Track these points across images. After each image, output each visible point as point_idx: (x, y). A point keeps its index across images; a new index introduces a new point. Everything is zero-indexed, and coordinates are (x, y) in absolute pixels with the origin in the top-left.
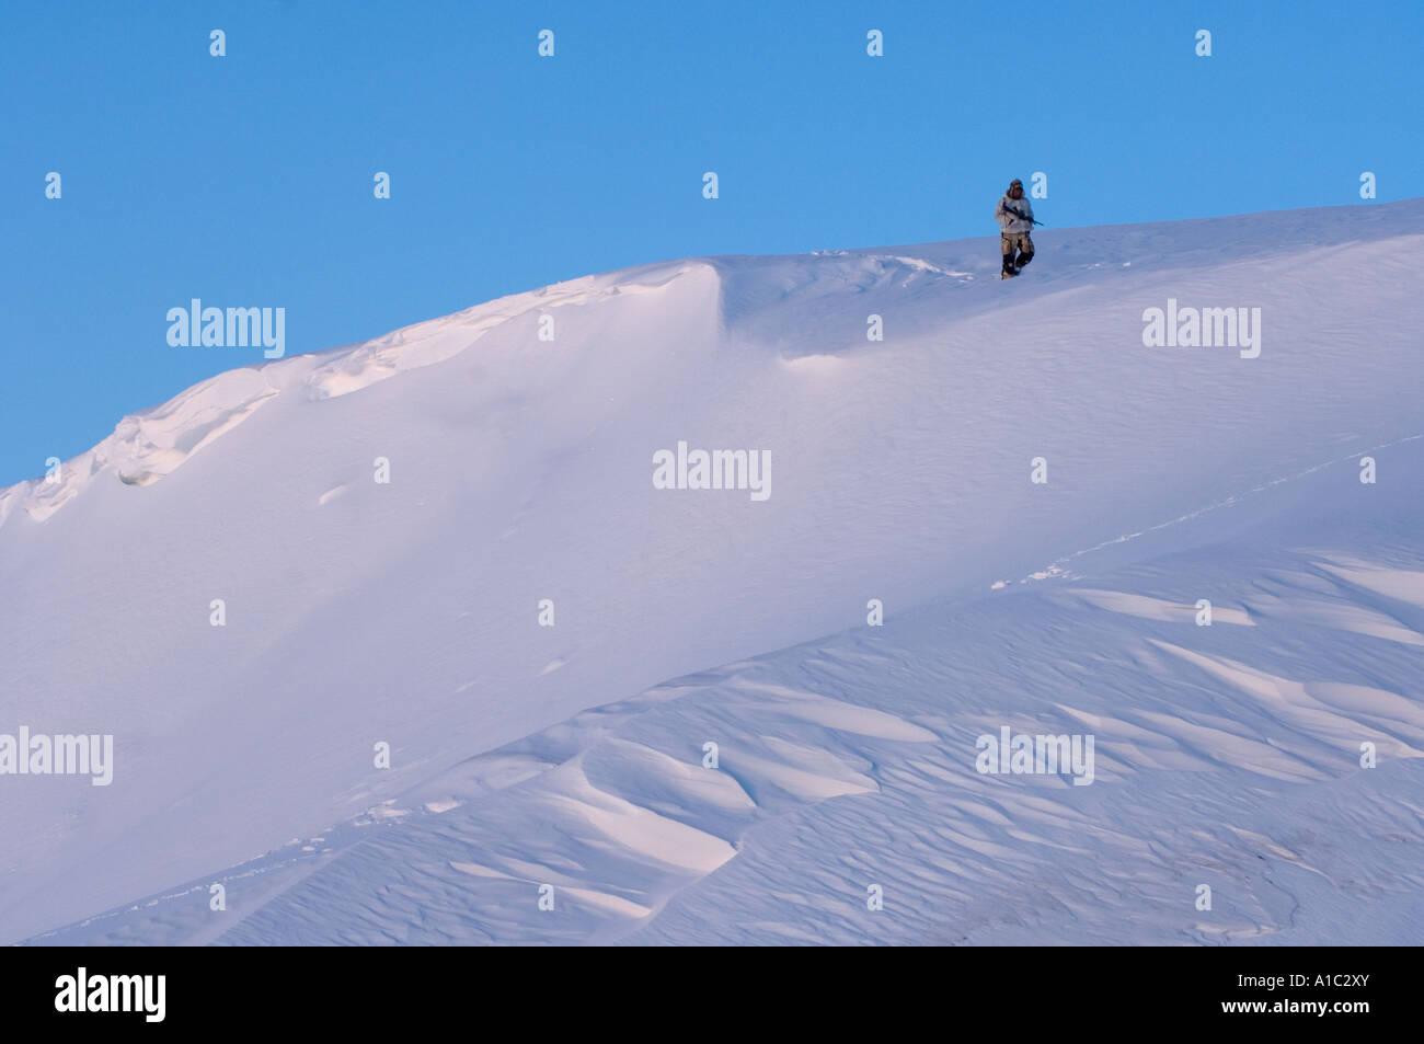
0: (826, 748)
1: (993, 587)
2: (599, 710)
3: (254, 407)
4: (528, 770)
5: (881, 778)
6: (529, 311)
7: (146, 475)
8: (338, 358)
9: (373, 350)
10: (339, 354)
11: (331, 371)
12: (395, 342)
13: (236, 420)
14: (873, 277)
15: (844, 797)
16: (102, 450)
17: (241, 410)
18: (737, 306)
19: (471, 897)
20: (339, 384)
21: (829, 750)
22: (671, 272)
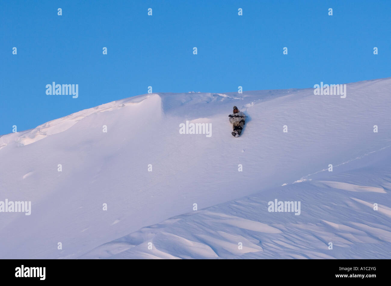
0: (242, 235)
1: (282, 185)
5: (263, 246)
6: (93, 114)
8: (27, 133)
9: (39, 129)
10: (26, 132)
11: (24, 137)
12: (46, 126)
14: (211, 99)
18: (167, 107)
20: (27, 141)
22: (143, 98)
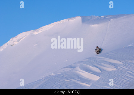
3: (26, 36)
4: (70, 69)
6: (58, 24)
7: (14, 45)
9: (40, 29)
11: (35, 32)
12: (42, 28)
13: (24, 38)
14: (98, 18)
16: (8, 42)
17: (24, 37)
18: (83, 21)
22: (75, 18)
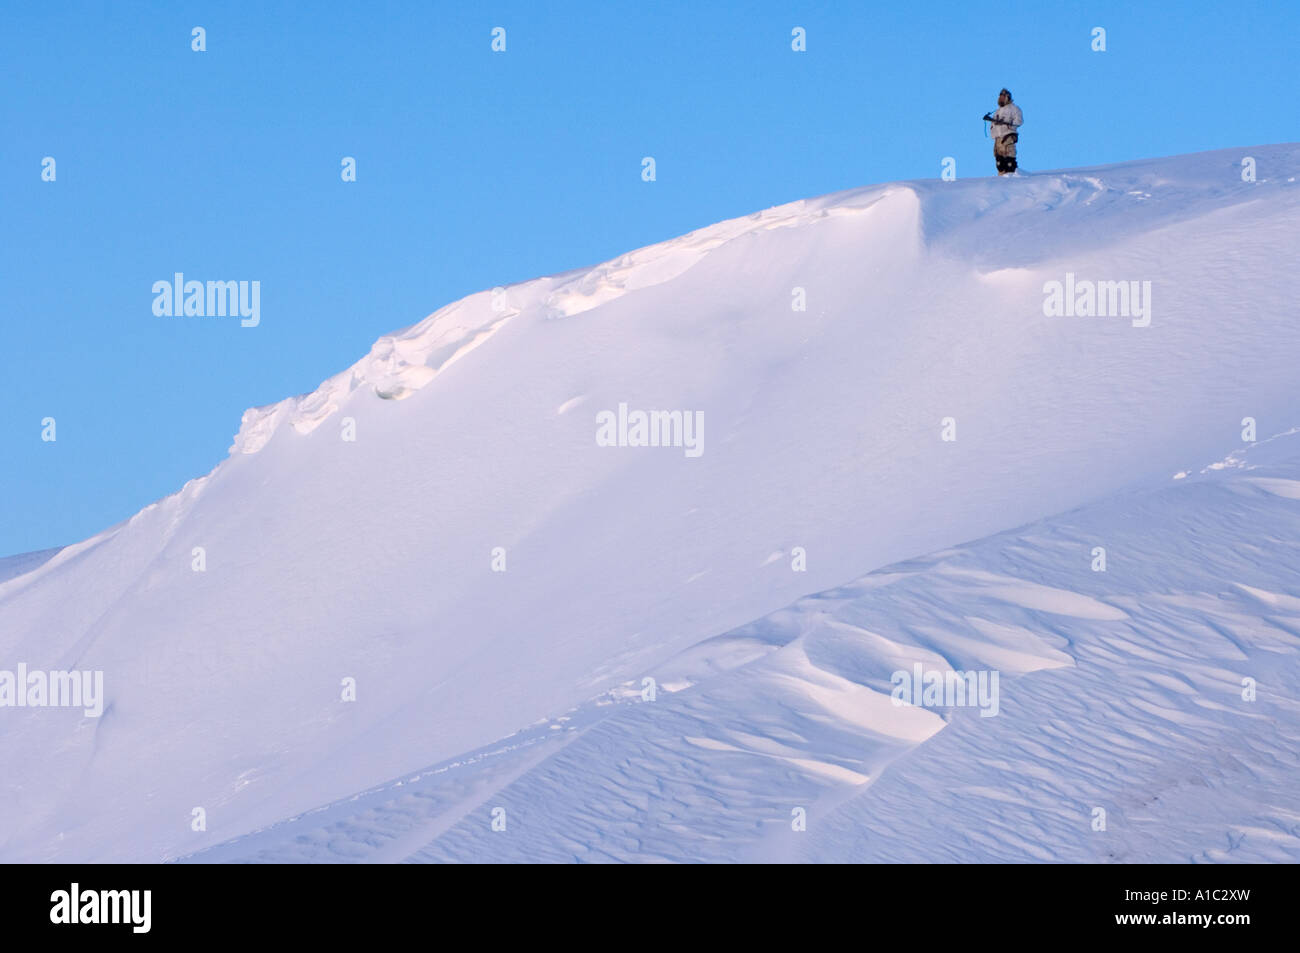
0: (1026, 627)
1: (1176, 477)
2: (817, 596)
3: (498, 326)
4: (752, 652)
5: (1076, 653)
6: (746, 234)
7: (400, 390)
8: (573, 281)
9: (605, 272)
10: (572, 276)
11: (567, 292)
12: (623, 265)
13: (481, 339)
14: (1059, 196)
15: (1044, 672)
16: (360, 368)
17: (485, 329)
18: (936, 224)
19: (705, 769)
20: (574, 304)
21: (1029, 629)
22: (876, 195)
